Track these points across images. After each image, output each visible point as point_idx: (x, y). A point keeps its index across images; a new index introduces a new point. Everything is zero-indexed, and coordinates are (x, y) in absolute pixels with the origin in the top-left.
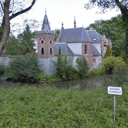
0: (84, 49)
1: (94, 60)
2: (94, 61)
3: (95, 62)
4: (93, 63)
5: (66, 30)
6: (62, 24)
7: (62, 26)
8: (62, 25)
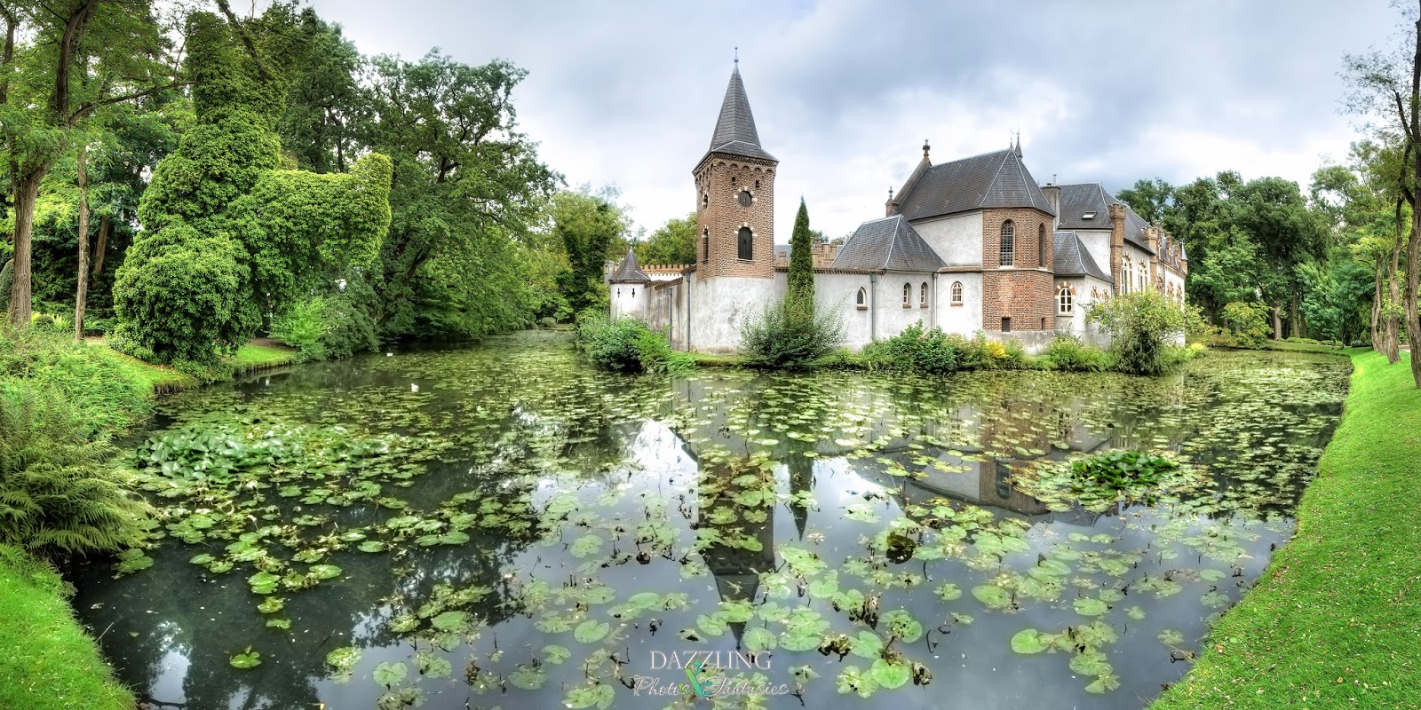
0: (998, 240)
1: (1066, 296)
2: (1066, 304)
3: (1069, 308)
4: (1063, 313)
5: (939, 167)
6: (926, 148)
7: (926, 155)
8: (926, 152)
